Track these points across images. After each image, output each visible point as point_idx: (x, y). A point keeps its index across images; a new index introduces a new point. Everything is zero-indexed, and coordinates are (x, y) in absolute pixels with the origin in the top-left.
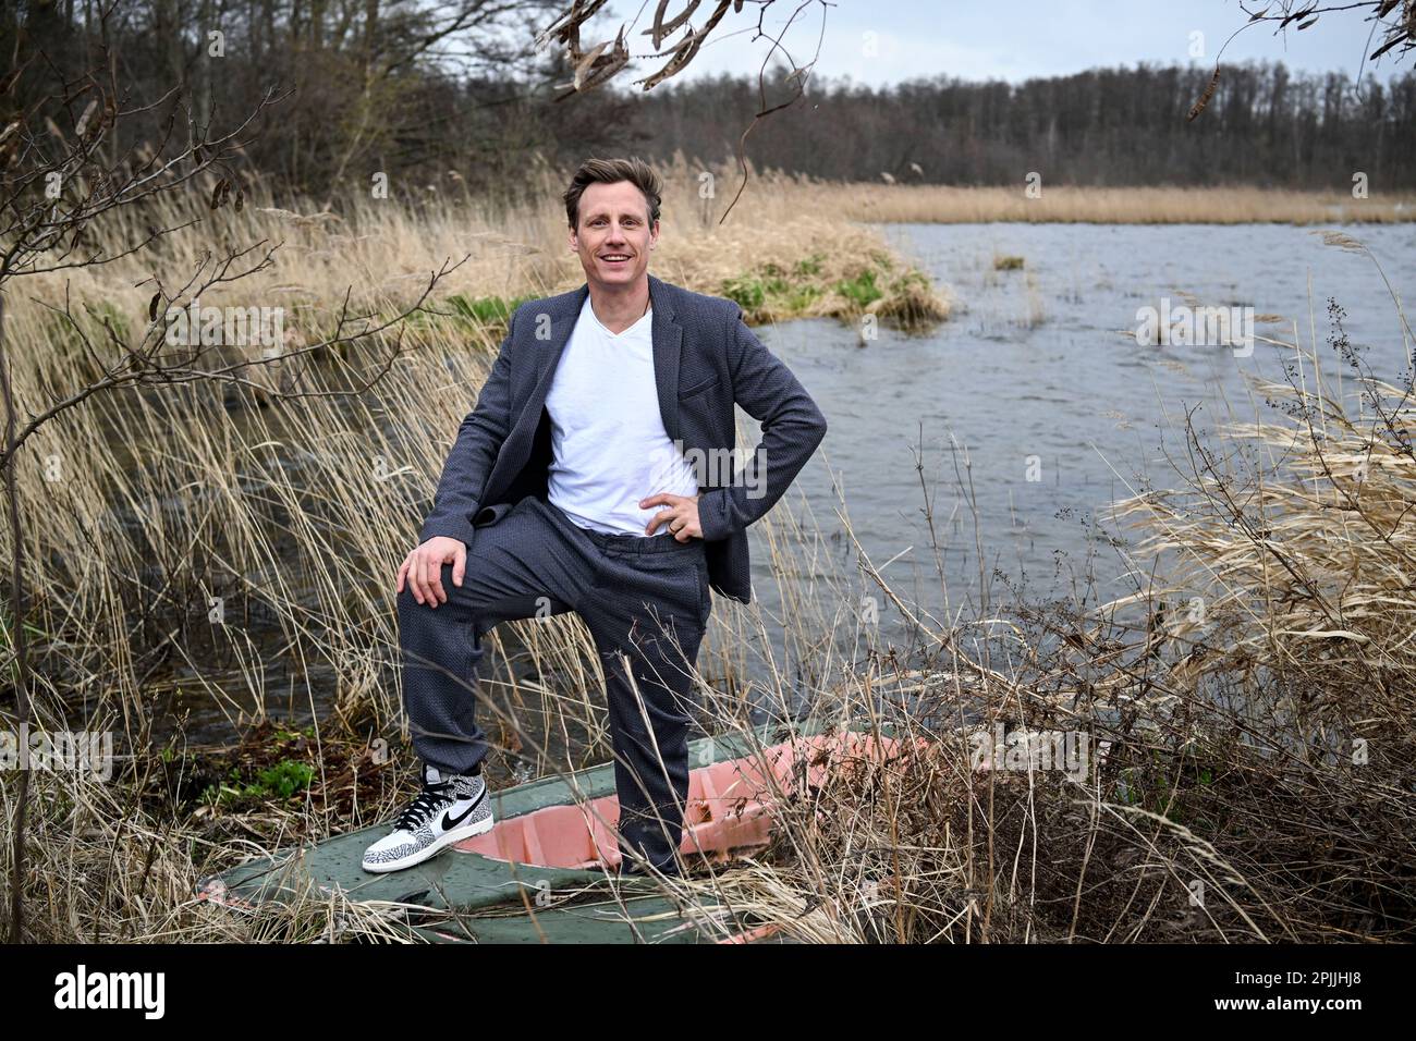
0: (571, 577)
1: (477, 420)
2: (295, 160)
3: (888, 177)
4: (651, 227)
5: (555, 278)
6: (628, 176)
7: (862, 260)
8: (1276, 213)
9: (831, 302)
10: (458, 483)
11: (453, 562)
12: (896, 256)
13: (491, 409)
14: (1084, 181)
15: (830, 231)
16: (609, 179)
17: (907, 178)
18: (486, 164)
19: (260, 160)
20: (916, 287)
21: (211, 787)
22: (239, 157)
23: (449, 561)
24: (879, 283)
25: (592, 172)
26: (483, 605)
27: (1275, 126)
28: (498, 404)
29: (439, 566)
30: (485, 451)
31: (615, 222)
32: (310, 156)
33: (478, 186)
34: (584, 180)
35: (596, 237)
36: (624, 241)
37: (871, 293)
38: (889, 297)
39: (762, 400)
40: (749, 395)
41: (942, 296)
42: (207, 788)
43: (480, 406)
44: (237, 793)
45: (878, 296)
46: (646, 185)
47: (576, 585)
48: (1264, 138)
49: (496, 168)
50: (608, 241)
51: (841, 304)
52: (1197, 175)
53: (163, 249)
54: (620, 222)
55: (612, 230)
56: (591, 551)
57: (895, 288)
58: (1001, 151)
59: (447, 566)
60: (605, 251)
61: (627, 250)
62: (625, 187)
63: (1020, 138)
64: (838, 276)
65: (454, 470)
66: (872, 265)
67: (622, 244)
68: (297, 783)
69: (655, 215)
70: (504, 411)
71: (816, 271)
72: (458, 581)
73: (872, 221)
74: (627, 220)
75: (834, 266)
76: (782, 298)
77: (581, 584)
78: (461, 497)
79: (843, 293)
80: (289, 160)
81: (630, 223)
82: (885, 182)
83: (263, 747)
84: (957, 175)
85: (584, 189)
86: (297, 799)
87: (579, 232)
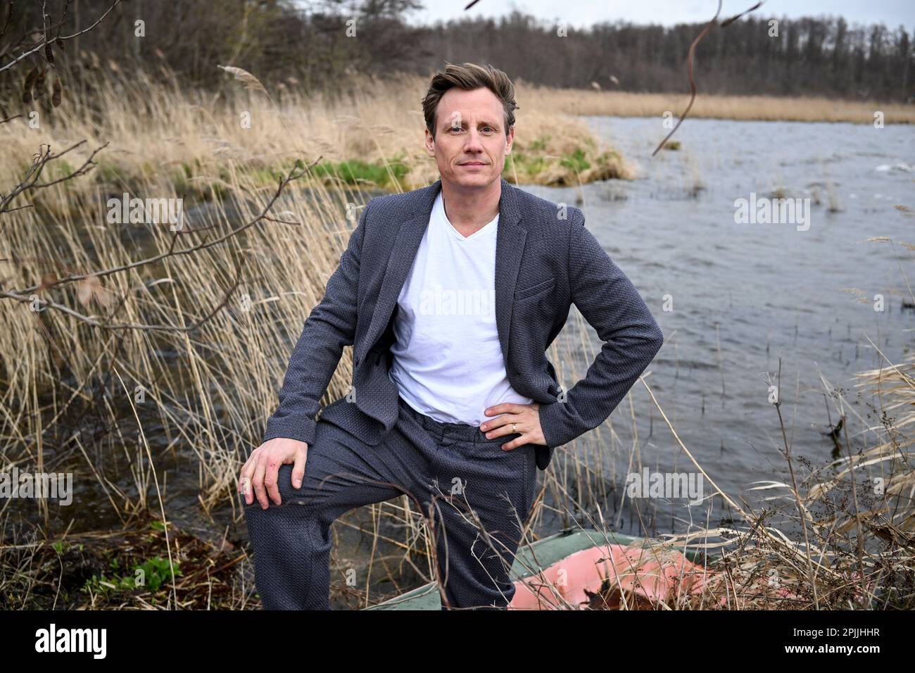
0: (403, 466)
1: (322, 316)
2: (196, 64)
3: (596, 85)
4: (507, 133)
5: (368, 148)
6: (487, 83)
7: (576, 141)
8: (839, 115)
9: (556, 171)
10: (301, 384)
11: (293, 464)
12: (598, 139)
13: (336, 304)
14: (712, 92)
15: (551, 120)
16: (466, 85)
17: (607, 86)
18: (322, 69)
19: (173, 63)
20: (613, 161)
21: (94, 577)
22: (159, 59)
23: (290, 462)
24: (588, 158)
25: (451, 78)
26: (322, 500)
27: (838, 59)
28: (343, 301)
29: (276, 469)
30: (329, 349)
31: (473, 129)
32: (206, 62)
33: (317, 84)
34: (442, 86)
35: (455, 144)
36: (481, 148)
37: (583, 165)
38: (595, 167)
39: (603, 309)
40: (590, 300)
41: (632, 167)
42: (90, 578)
43: (326, 301)
44: (113, 587)
45: (588, 167)
46: (502, 92)
47: (408, 472)
48: (831, 66)
49: (329, 72)
50: (466, 148)
51: (562, 172)
52: (786, 89)
53: (104, 122)
54: (478, 129)
55: (470, 136)
56: (425, 442)
57: (599, 161)
58: (660, 71)
59: (287, 467)
60: (463, 158)
61: (484, 157)
62: (483, 94)
63: (671, 61)
64: (559, 152)
65: (298, 369)
66: (583, 146)
67: (480, 152)
68: (164, 578)
69: (510, 121)
70: (350, 308)
71: (543, 148)
72: (297, 484)
73: (580, 114)
74: (484, 127)
75: (556, 144)
76: (522, 167)
77: (413, 472)
78: (303, 398)
79: (563, 164)
80: (192, 64)
81: (487, 130)
82: (593, 89)
83: (140, 535)
84: (631, 85)
85: (442, 95)
86: (163, 593)
87: (437, 138)
